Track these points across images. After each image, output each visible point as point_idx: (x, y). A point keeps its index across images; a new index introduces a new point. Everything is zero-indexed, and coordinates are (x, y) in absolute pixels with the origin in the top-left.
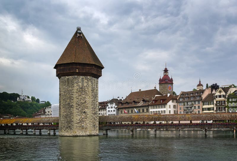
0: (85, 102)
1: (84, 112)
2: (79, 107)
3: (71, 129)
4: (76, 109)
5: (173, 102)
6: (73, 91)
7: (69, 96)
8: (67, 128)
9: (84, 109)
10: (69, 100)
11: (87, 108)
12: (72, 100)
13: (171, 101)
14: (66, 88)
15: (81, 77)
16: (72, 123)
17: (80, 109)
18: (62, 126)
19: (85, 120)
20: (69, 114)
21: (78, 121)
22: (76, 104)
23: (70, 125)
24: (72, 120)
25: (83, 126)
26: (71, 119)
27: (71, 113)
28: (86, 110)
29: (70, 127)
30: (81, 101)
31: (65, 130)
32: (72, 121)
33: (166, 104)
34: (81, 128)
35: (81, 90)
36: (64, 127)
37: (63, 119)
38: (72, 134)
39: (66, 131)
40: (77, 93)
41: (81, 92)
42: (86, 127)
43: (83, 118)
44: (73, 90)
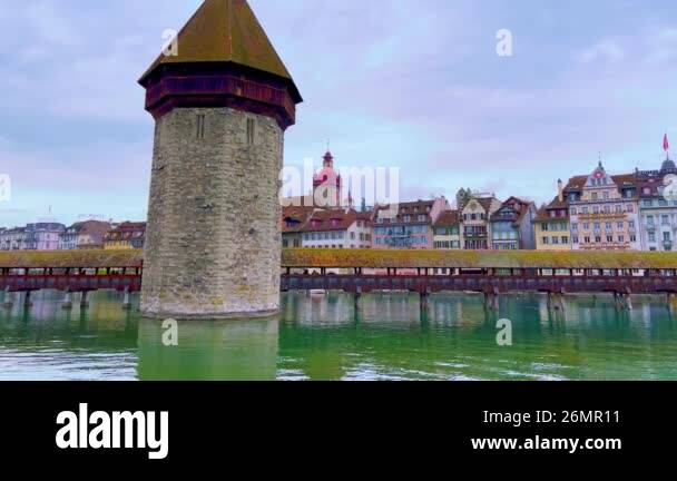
0: (256, 197)
1: (252, 232)
2: (237, 214)
3: (203, 289)
4: (228, 218)
5: (358, 225)
6: (217, 157)
7: (200, 175)
8: (188, 285)
9: (251, 221)
10: (200, 189)
11: (261, 216)
12: (215, 186)
13: (355, 224)
14: (191, 146)
15: (247, 115)
16: (209, 267)
17: (238, 219)
18: (166, 277)
19: (253, 256)
20: (197, 235)
21: (231, 263)
22: (228, 202)
23: (200, 274)
24: (211, 256)
25: (245, 279)
26: (206, 254)
27: (209, 234)
28: (256, 225)
29: (198, 281)
30: (242, 192)
31: (176, 295)
32: (210, 262)
33: (346, 229)
34: (238, 286)
35: (244, 156)
36: (175, 281)
37: (171, 254)
38: (207, 306)
39: (182, 294)
40: (231, 164)
41: (245, 165)
42: (255, 282)
43: (247, 252)
44: (217, 153)
